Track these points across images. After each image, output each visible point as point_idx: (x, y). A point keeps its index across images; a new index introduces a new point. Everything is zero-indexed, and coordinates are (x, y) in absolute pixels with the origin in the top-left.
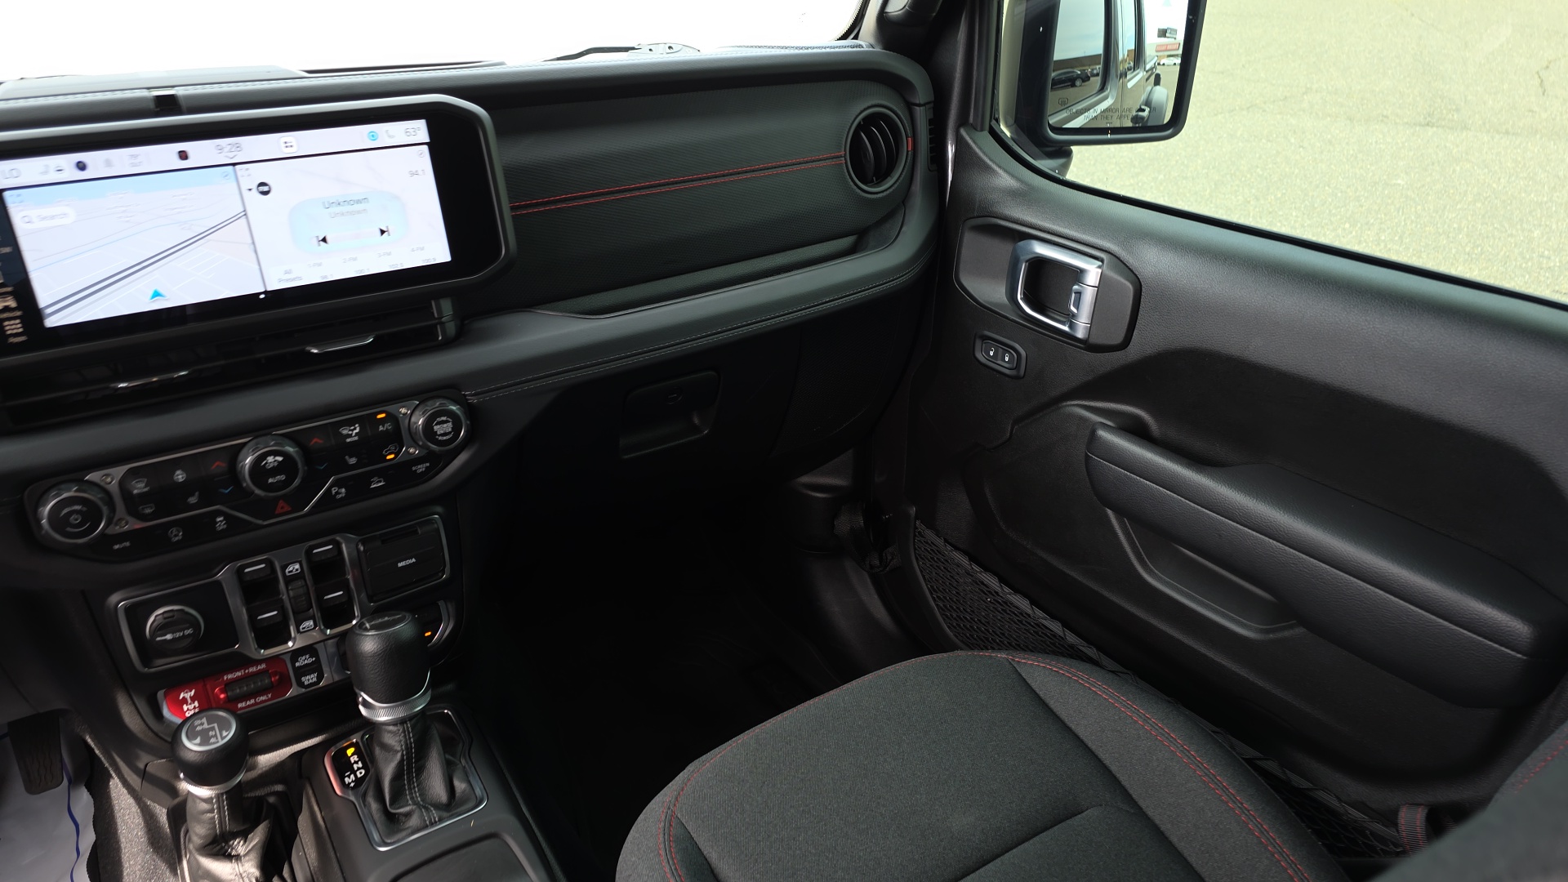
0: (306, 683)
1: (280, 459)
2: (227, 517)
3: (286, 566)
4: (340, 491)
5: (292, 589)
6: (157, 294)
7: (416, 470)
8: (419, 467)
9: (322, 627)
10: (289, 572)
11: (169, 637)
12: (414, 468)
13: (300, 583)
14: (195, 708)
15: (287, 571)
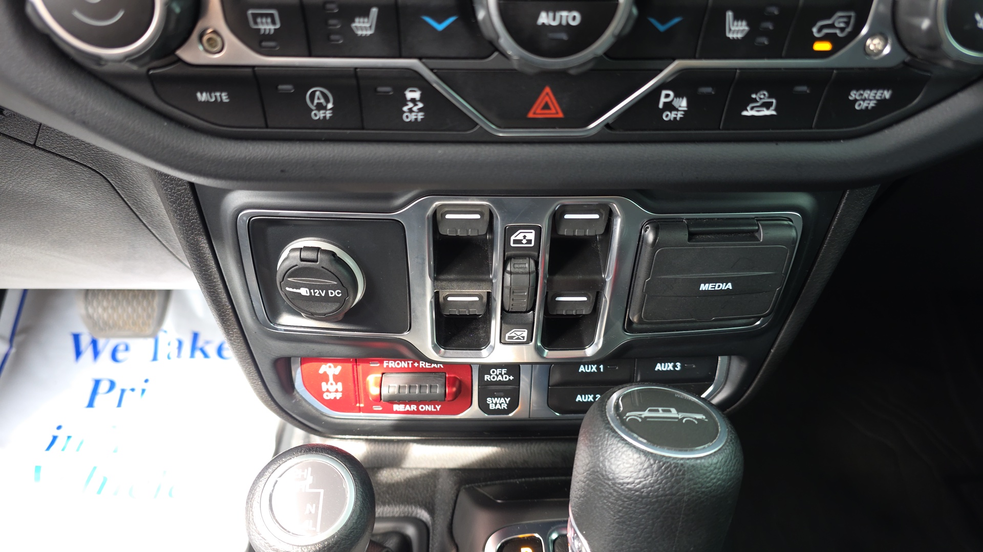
0: (492, 407)
2: (430, 95)
3: (514, 230)
4: (675, 103)
5: (511, 273)
7: (856, 100)
8: (867, 94)
9: (539, 344)
10: (516, 242)
11: (304, 291)
12: (854, 95)
13: (527, 265)
14: (337, 391)
15: (513, 238)
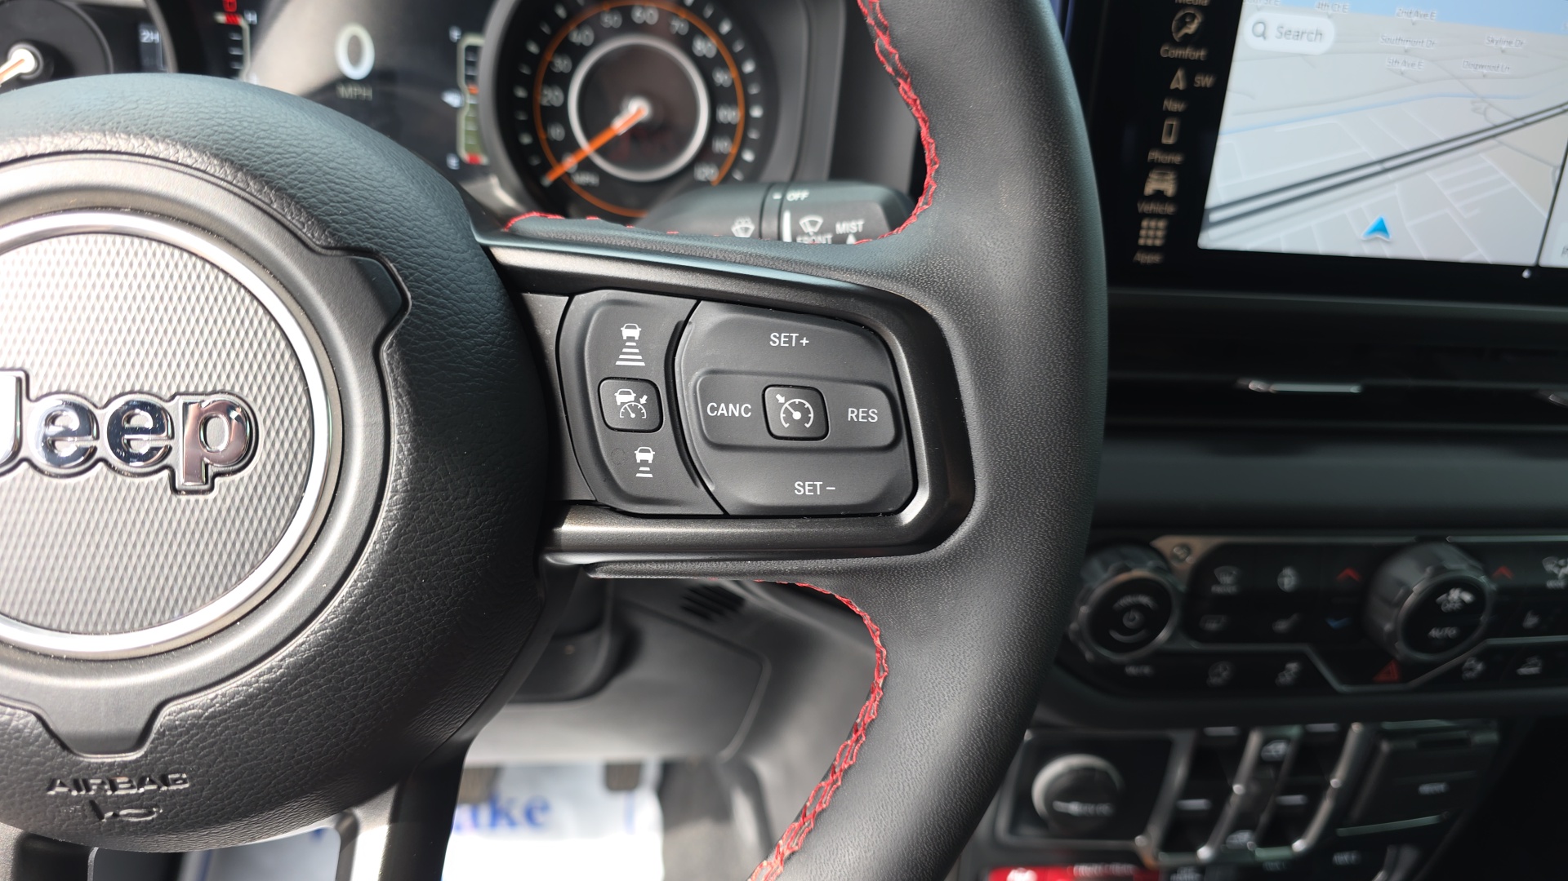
1: (1467, 597)
2: (1304, 665)
3: (1268, 741)
4: (1475, 666)
5: (1257, 780)
6: (1381, 228)
10: (1267, 751)
11: (1072, 808)
13: (1270, 772)
15: (1265, 749)
